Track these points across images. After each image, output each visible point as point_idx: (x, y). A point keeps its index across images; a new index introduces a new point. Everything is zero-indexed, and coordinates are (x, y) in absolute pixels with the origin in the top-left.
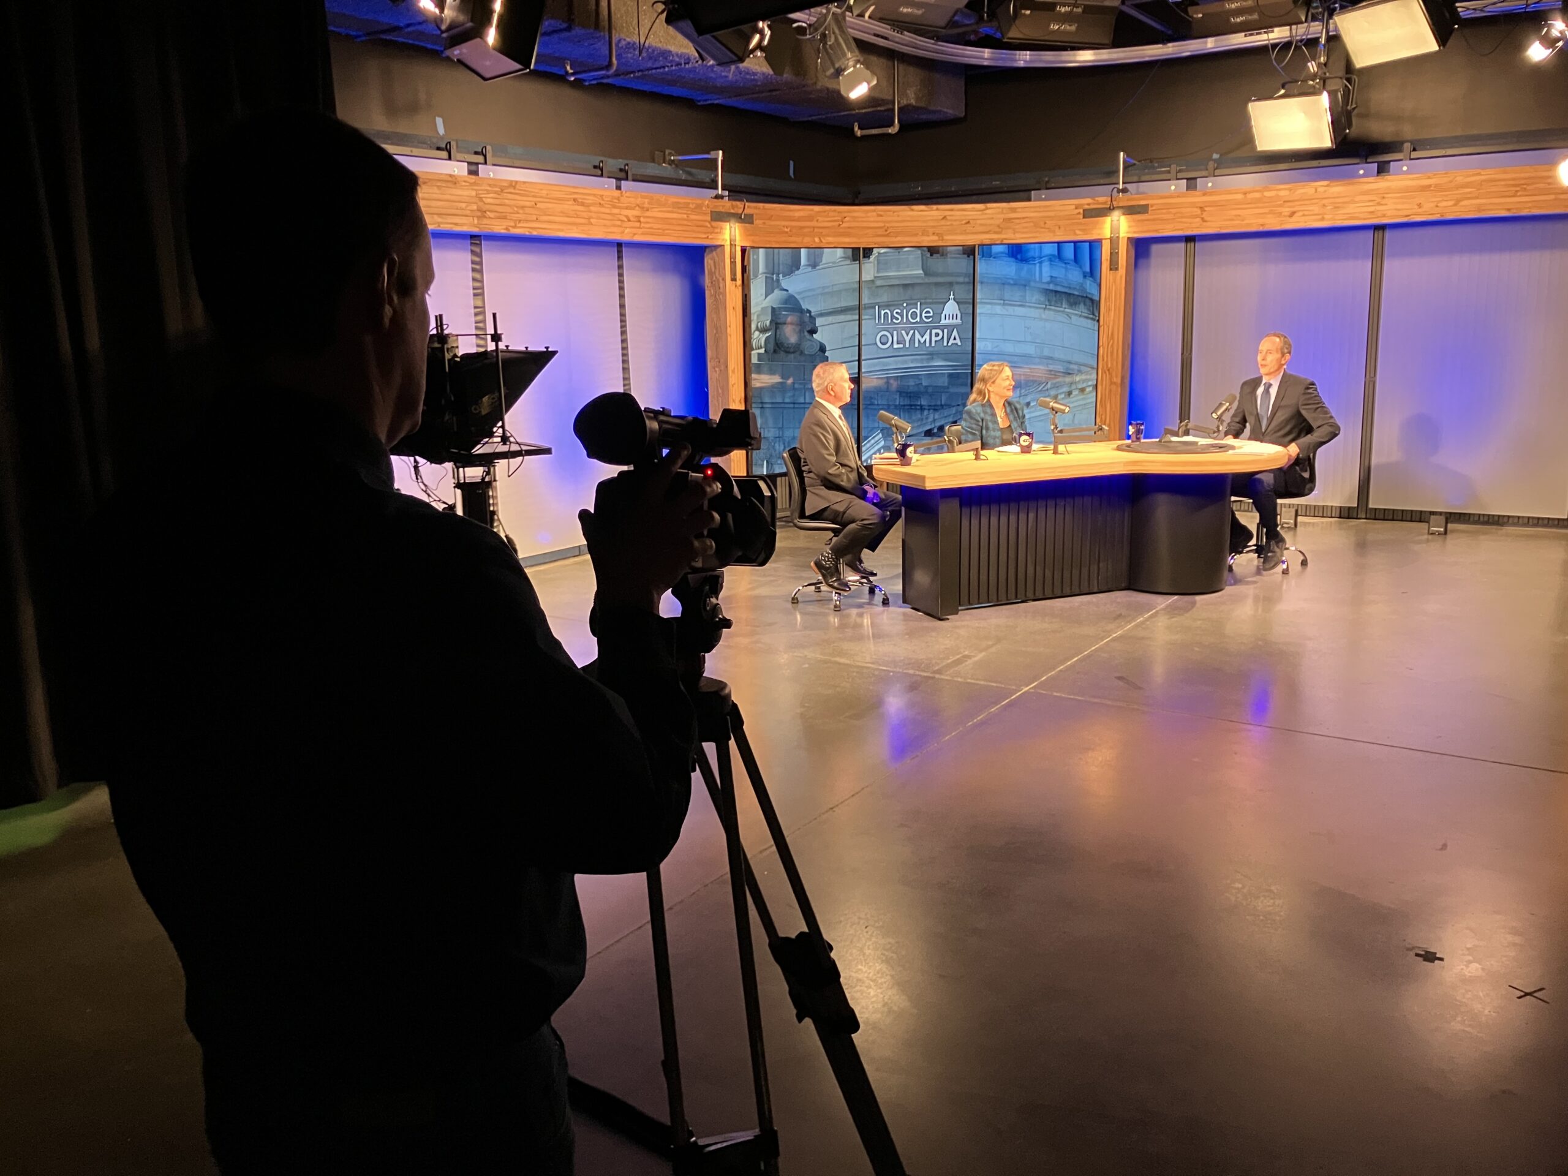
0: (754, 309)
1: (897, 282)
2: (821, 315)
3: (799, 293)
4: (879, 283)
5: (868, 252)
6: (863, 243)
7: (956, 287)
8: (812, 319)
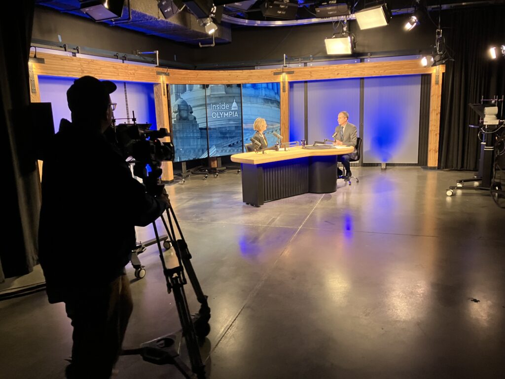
0: (172, 105)
1: (217, 96)
2: (194, 107)
3: (187, 100)
4: (212, 96)
5: (207, 86)
6: (206, 83)
7: (236, 98)
8: (191, 108)
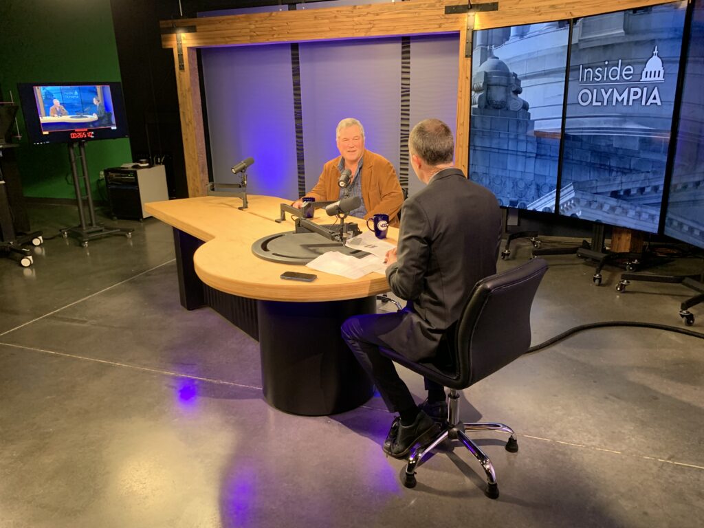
1: (597, 42)
2: (526, 78)
3: (508, 60)
8: (518, 81)
